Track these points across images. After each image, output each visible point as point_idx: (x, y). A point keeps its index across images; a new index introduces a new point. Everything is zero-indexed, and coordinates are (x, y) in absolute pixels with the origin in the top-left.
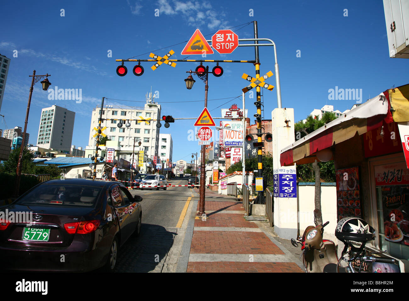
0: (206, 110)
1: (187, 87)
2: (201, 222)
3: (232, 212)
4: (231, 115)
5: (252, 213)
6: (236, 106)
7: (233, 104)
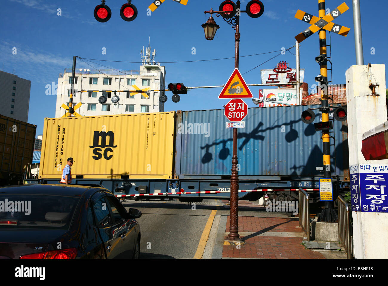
1: (207, 36)
2: (233, 249)
3: (282, 234)
4: (277, 79)
5: (315, 237)
6: (285, 64)
7: (280, 62)
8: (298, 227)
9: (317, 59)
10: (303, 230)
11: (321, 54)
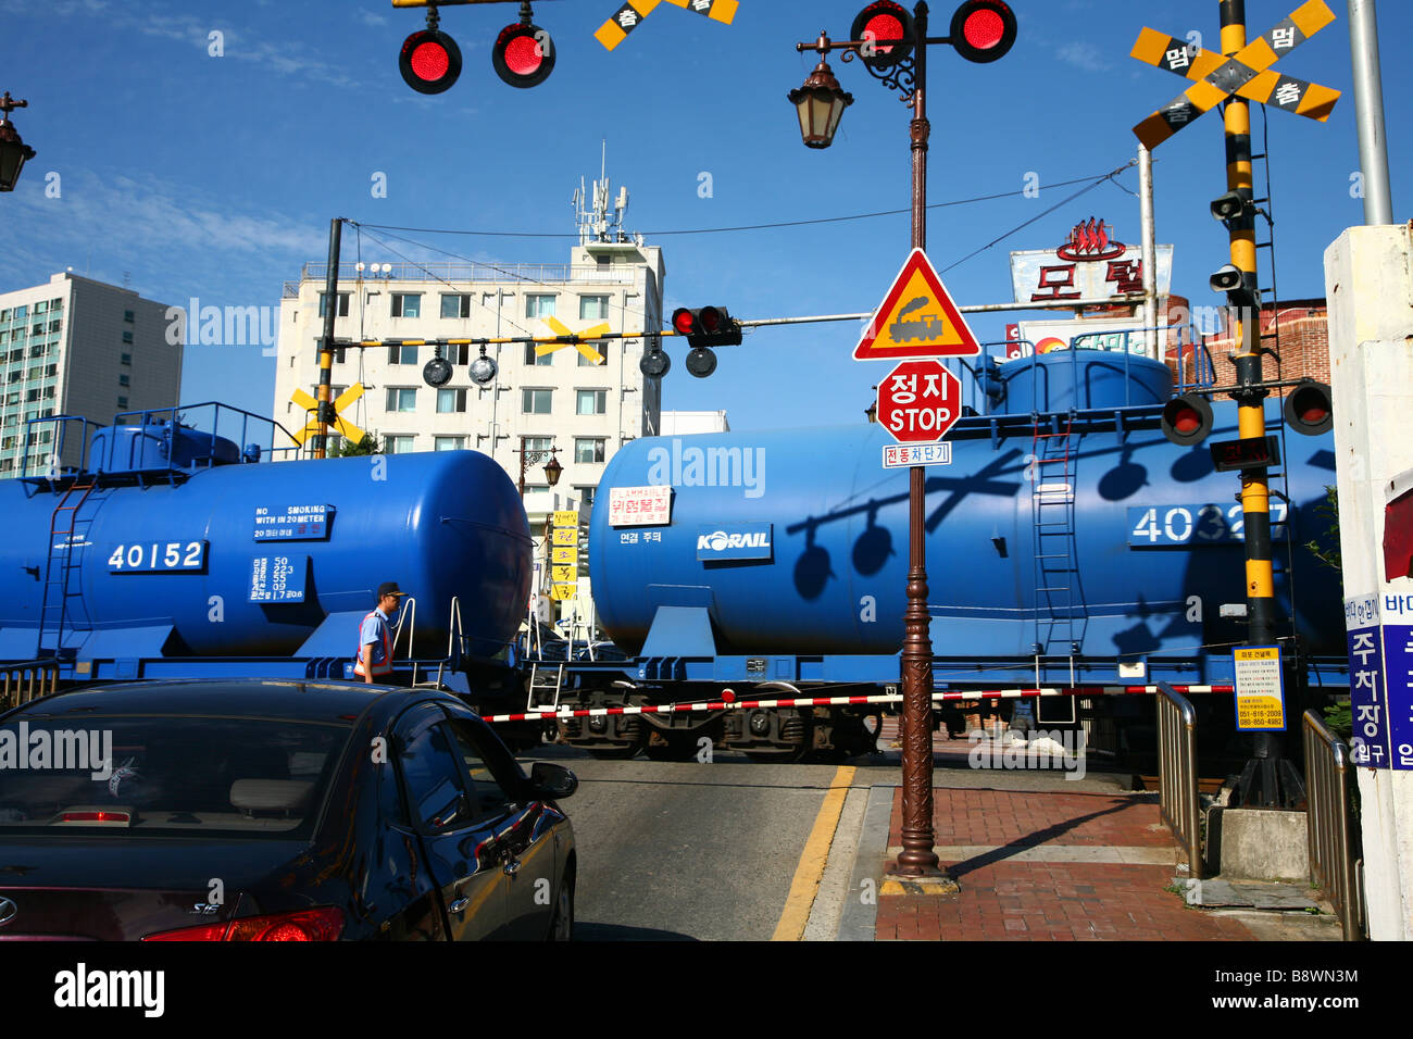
0: (918, 262)
1: (807, 133)
2: (914, 910)
3: (1098, 854)
4: (1072, 285)
5: (1219, 863)
6: (1099, 228)
7: (1083, 221)
8: (1155, 827)
9: (1216, 207)
10: (1176, 838)
11: (1232, 187)
